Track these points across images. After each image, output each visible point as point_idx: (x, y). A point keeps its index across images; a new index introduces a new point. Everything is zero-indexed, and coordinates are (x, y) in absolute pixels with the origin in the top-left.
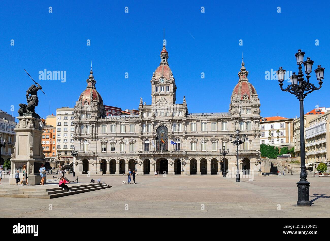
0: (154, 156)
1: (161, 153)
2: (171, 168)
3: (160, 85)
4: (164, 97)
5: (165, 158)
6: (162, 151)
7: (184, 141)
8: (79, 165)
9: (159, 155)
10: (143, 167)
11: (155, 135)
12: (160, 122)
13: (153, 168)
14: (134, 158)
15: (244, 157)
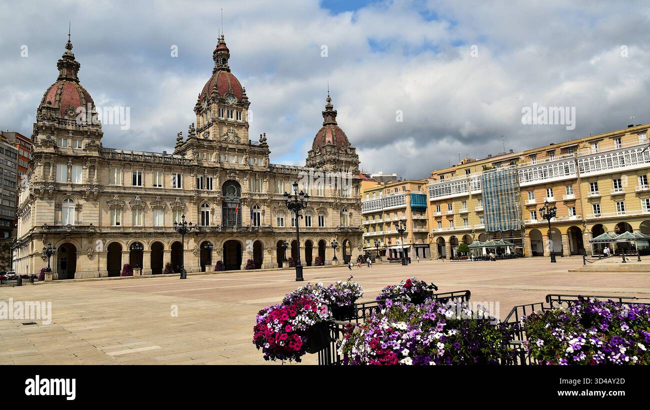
0: (221, 237)
1: (235, 231)
3: (228, 107)
6: (235, 226)
7: (268, 210)
10: (199, 258)
12: (230, 172)
15: (345, 238)
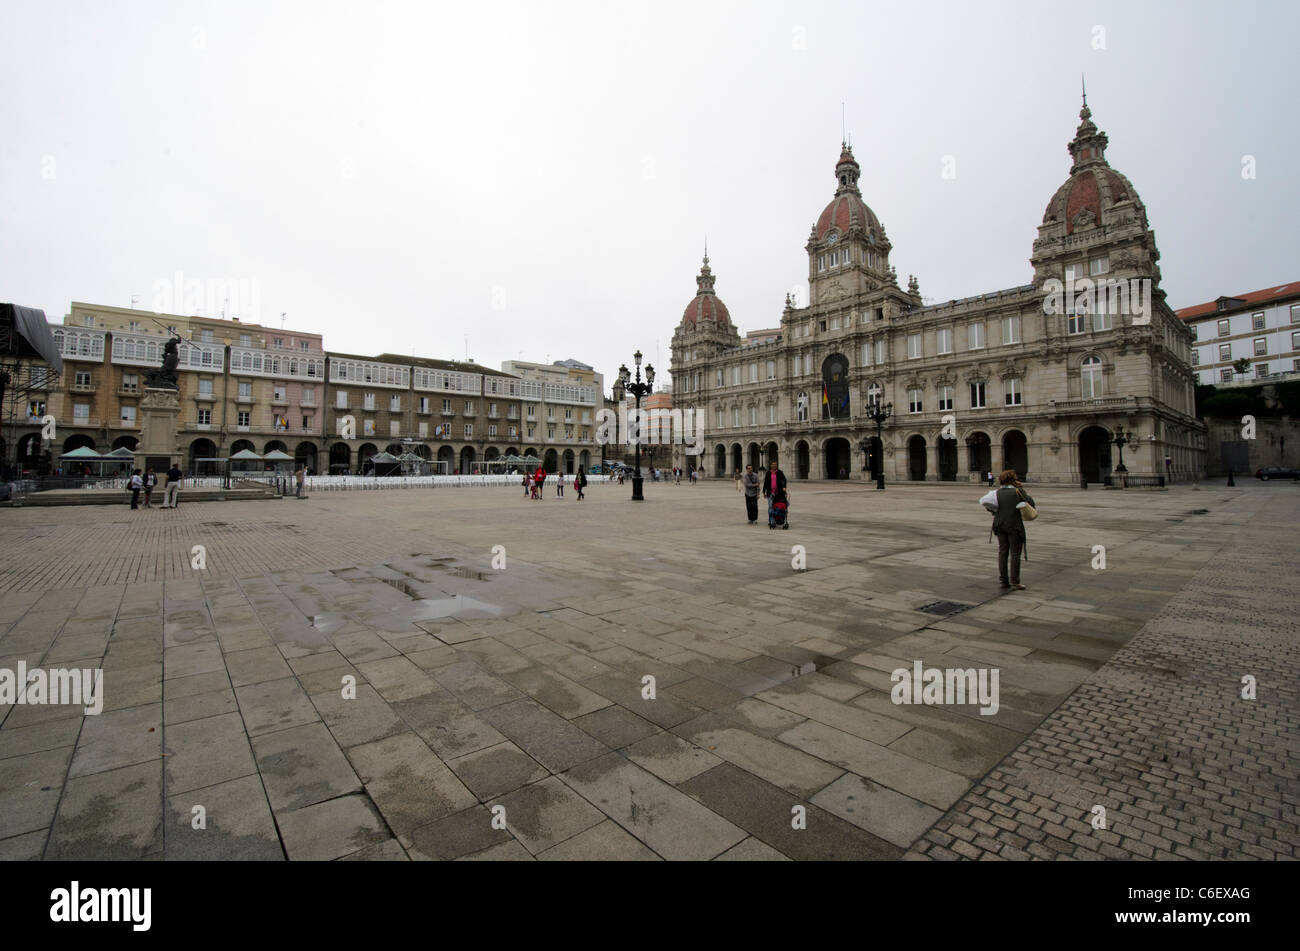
0: (817, 433)
1: (831, 425)
2: (857, 462)
3: (828, 250)
4: (838, 278)
5: (842, 436)
6: (832, 419)
8: (680, 458)
9: (826, 431)
10: (794, 462)
11: (816, 380)
12: (830, 344)
13: (817, 463)
14: (776, 439)
15: (1082, 426)
